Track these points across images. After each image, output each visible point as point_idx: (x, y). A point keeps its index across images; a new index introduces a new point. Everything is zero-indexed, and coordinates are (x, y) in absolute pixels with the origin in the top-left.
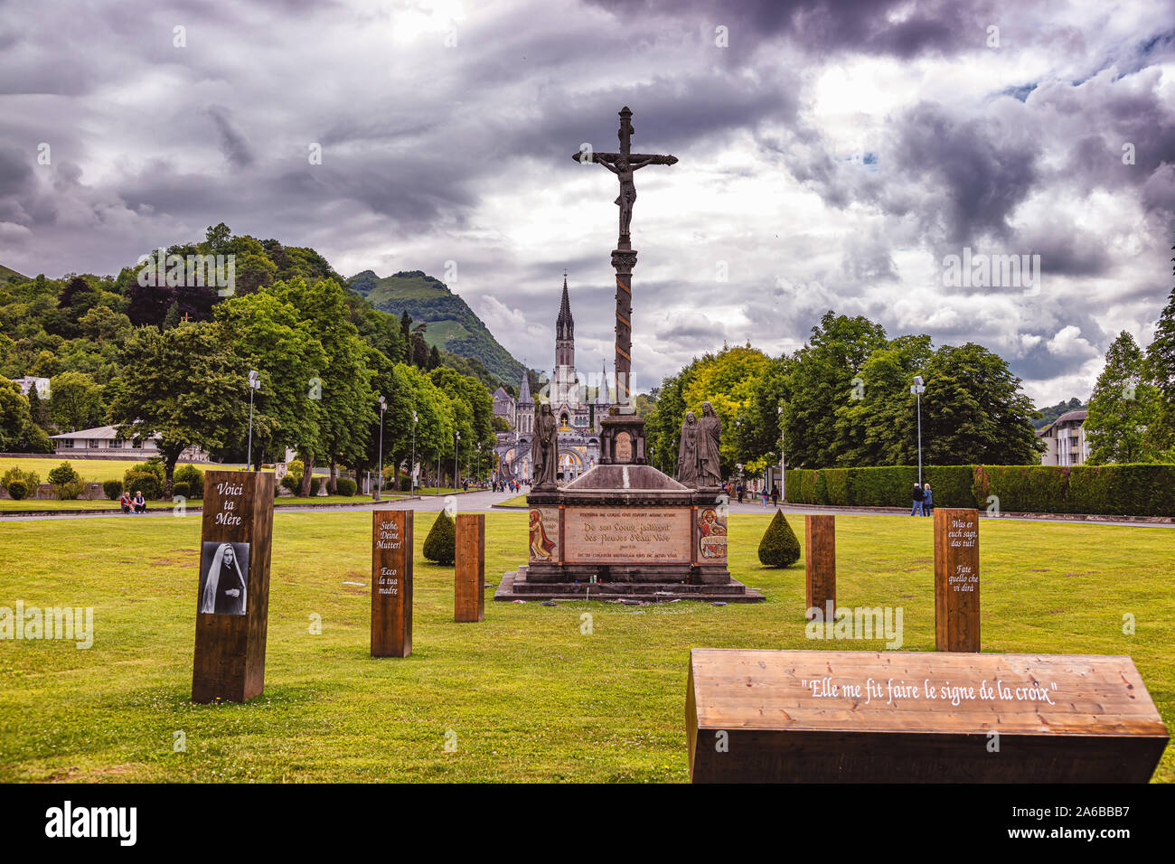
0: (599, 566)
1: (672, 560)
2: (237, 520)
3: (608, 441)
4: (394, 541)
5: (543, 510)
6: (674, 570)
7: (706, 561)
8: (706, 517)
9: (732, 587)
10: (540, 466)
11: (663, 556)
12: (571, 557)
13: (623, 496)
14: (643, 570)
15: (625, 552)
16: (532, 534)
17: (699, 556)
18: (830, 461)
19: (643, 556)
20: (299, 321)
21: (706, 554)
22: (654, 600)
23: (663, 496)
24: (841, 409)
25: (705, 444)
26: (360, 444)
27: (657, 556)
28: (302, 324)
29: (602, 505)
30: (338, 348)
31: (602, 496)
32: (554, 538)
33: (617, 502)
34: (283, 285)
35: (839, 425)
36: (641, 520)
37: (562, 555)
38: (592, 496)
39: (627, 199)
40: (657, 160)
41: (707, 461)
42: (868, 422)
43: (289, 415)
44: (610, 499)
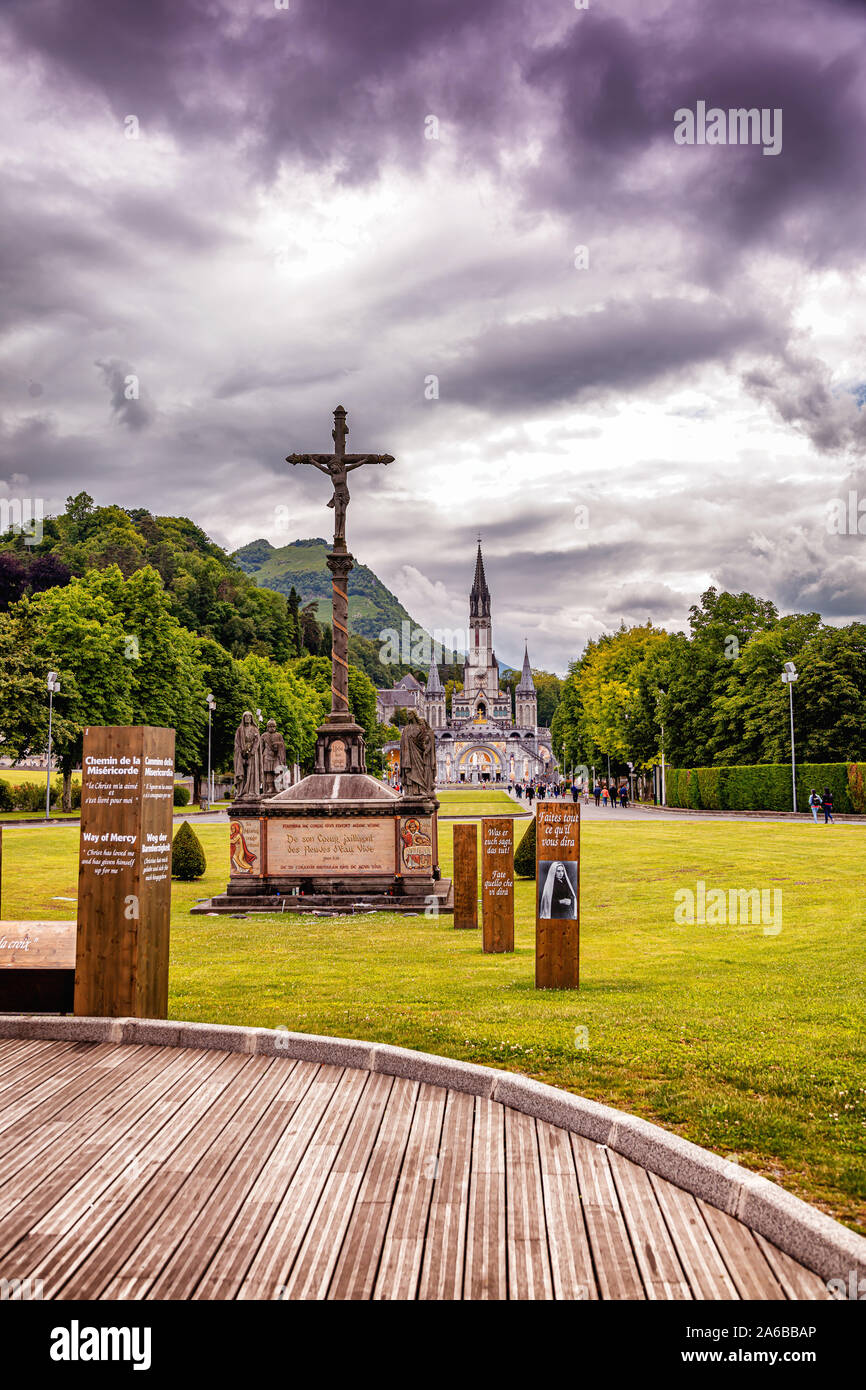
0: (302, 878)
1: (376, 871)
3: (321, 750)
5: (244, 822)
6: (378, 881)
7: (408, 872)
8: (410, 827)
10: (241, 778)
11: (367, 867)
12: (273, 870)
13: (325, 807)
14: (346, 881)
15: (328, 863)
16: (233, 846)
17: (403, 867)
18: (709, 760)
19: (347, 867)
20: (110, 615)
21: (410, 865)
22: (349, 912)
23: (366, 806)
24: (719, 700)
25: (407, 753)
26: (192, 748)
27: (360, 867)
28: (113, 618)
29: (304, 816)
30: (157, 642)
31: (305, 807)
32: (255, 850)
33: (318, 813)
34: (97, 574)
35: (717, 717)
36: (344, 830)
37: (264, 867)
38: (295, 807)
39: (340, 501)
40: (373, 460)
41: (410, 770)
42: (748, 713)
43: (98, 719)
44: (312, 810)
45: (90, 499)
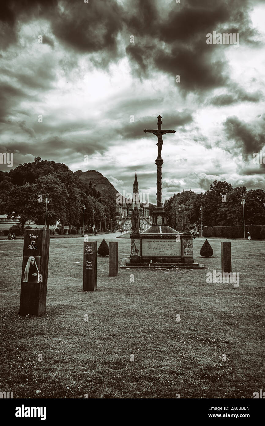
0: (153, 257)
1: (175, 255)
2: (36, 248)
3: (155, 218)
4: (91, 252)
5: (135, 240)
6: (176, 258)
8: (186, 242)
9: (194, 264)
10: (134, 226)
11: (172, 254)
12: (144, 254)
13: (160, 235)
14: (166, 259)
15: (161, 253)
16: (132, 247)
17: (184, 254)
18: (216, 224)
19: (166, 254)
20: (60, 183)
21: (186, 254)
22: (170, 268)
23: (173, 236)
24: (220, 209)
25: (185, 219)
26: (78, 219)
27: (171, 254)
28: (61, 184)
29: (154, 238)
31: (154, 235)
32: (139, 248)
33: (158, 237)
35: (219, 213)
36: (166, 243)
37: (141, 254)
38: (150, 235)
39: (160, 144)
40: (170, 132)
41: (186, 225)
42: (228, 212)
43: (57, 211)
44: (156, 236)
45: (41, 159)
